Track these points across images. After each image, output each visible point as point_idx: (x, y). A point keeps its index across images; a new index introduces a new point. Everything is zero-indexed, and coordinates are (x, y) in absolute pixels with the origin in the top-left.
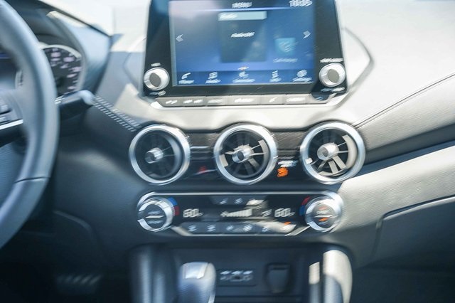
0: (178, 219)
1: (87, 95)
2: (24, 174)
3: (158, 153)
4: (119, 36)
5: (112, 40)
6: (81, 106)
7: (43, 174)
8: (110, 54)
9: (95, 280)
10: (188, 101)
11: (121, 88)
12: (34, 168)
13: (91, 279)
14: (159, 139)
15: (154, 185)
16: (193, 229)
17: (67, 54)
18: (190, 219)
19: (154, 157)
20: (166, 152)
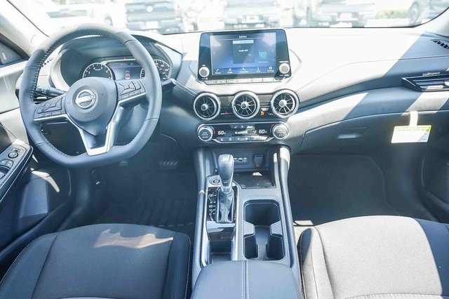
0: (215, 136)
1: (173, 80)
2: (148, 117)
3: (206, 106)
4: (186, 53)
5: (182, 55)
6: (171, 85)
7: (157, 116)
8: (182, 62)
10: (219, 81)
11: (189, 77)
12: (152, 114)
13: (174, 163)
14: (207, 99)
15: (205, 121)
16: (222, 140)
17: (162, 63)
18: (221, 136)
19: (204, 108)
20: (210, 105)
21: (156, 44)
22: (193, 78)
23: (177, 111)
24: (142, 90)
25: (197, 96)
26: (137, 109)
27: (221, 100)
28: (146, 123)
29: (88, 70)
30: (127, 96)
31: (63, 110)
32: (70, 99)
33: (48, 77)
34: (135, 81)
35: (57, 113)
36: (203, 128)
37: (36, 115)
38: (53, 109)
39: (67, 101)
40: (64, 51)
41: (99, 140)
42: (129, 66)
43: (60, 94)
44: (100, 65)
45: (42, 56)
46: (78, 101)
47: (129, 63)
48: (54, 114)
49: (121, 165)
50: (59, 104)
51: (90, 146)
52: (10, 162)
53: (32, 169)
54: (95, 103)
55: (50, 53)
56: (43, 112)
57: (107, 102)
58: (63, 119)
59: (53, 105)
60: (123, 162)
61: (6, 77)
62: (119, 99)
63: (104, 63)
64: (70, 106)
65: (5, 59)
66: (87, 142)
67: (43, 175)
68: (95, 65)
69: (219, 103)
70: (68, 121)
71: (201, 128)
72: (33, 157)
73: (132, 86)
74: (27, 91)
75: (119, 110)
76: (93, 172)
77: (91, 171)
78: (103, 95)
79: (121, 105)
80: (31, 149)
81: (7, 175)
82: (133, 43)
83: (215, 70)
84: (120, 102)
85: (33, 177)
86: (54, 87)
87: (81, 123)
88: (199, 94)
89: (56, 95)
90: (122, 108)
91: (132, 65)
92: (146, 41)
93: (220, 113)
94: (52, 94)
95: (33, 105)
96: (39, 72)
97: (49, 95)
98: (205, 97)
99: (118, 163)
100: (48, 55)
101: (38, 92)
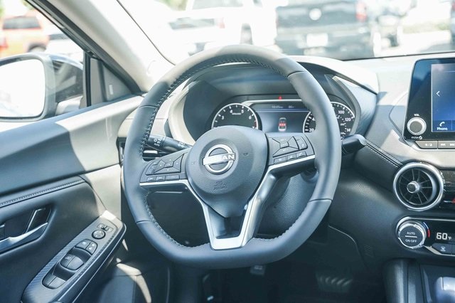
0: (431, 240)
1: (360, 138)
2: (315, 196)
4: (385, 93)
5: (378, 96)
6: (357, 145)
7: (329, 195)
8: (377, 108)
9: (346, 283)
10: (443, 144)
11: (387, 133)
12: (323, 191)
13: (344, 282)
14: (420, 174)
15: (412, 211)
16: (443, 249)
17: (341, 108)
18: (442, 242)
19: (413, 188)
20: (423, 185)
21: (336, 78)
22: (395, 136)
23: (363, 190)
24: (309, 151)
25: (400, 167)
26: (295, 182)
27: (445, 177)
28: (311, 205)
29: (222, 113)
30: (284, 159)
31: (183, 172)
32: (195, 158)
33: (165, 121)
34: (298, 135)
35: (173, 177)
36: (408, 225)
37: (144, 177)
38: (168, 170)
39: (191, 160)
40: (193, 84)
41: (231, 226)
42: (285, 111)
43: (179, 149)
44: (240, 107)
45: (164, 91)
46: (208, 160)
47: (285, 105)
48: (168, 177)
49: (252, 272)
50: (177, 163)
51: (216, 234)
52: (93, 245)
53: (118, 260)
54: (232, 165)
55: (176, 87)
56: (154, 173)
57: (250, 167)
58: (182, 187)
59: (169, 165)
60: (256, 268)
61: (109, 118)
62: (270, 163)
63: (246, 104)
64: (193, 168)
65: (112, 93)
66: (212, 226)
67: (132, 272)
68: (233, 107)
69: (442, 182)
70: (188, 190)
71: (404, 224)
72: (124, 242)
73: (293, 144)
74: (136, 142)
75: (269, 179)
76: (206, 278)
77: (203, 276)
78: (246, 155)
79: (273, 172)
80: (124, 227)
81: (86, 264)
82: (302, 76)
83: (437, 124)
84: (271, 168)
85: (118, 273)
86: (172, 137)
87: (206, 196)
88: (405, 163)
89: (173, 149)
90: (273, 177)
91: (291, 110)
92: (320, 72)
93: (443, 199)
94: (168, 148)
95: (141, 163)
96: (156, 113)
97: (164, 149)
98: (416, 170)
99: (249, 268)
100: (173, 90)
101: (149, 143)
